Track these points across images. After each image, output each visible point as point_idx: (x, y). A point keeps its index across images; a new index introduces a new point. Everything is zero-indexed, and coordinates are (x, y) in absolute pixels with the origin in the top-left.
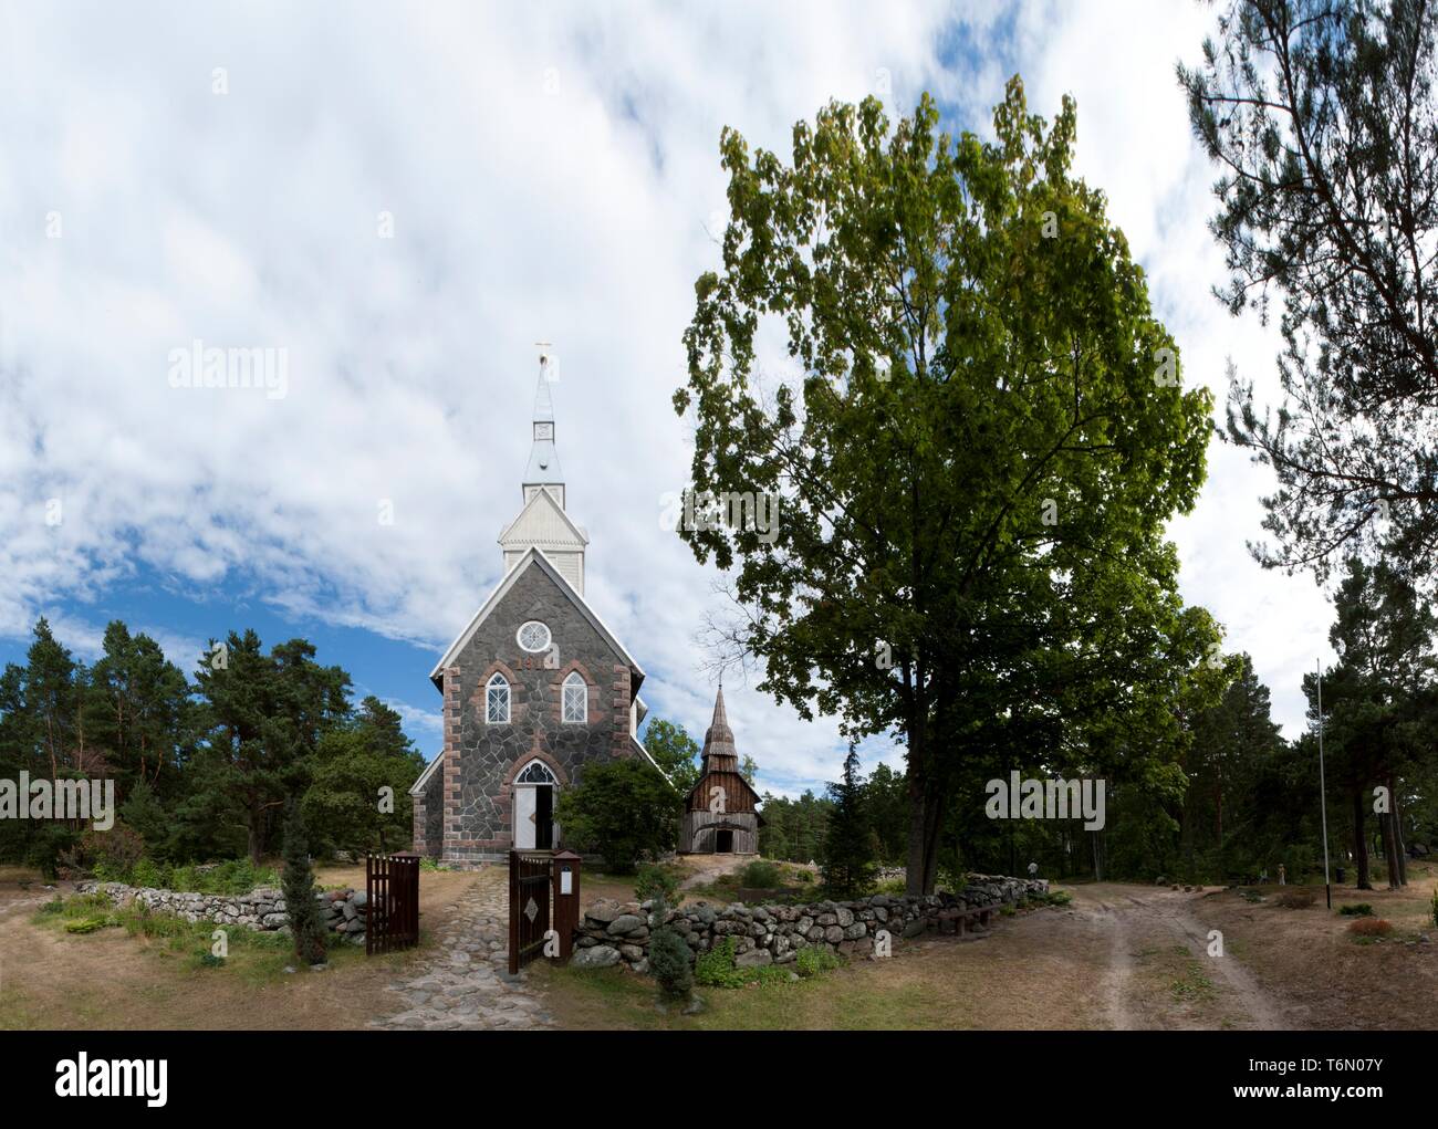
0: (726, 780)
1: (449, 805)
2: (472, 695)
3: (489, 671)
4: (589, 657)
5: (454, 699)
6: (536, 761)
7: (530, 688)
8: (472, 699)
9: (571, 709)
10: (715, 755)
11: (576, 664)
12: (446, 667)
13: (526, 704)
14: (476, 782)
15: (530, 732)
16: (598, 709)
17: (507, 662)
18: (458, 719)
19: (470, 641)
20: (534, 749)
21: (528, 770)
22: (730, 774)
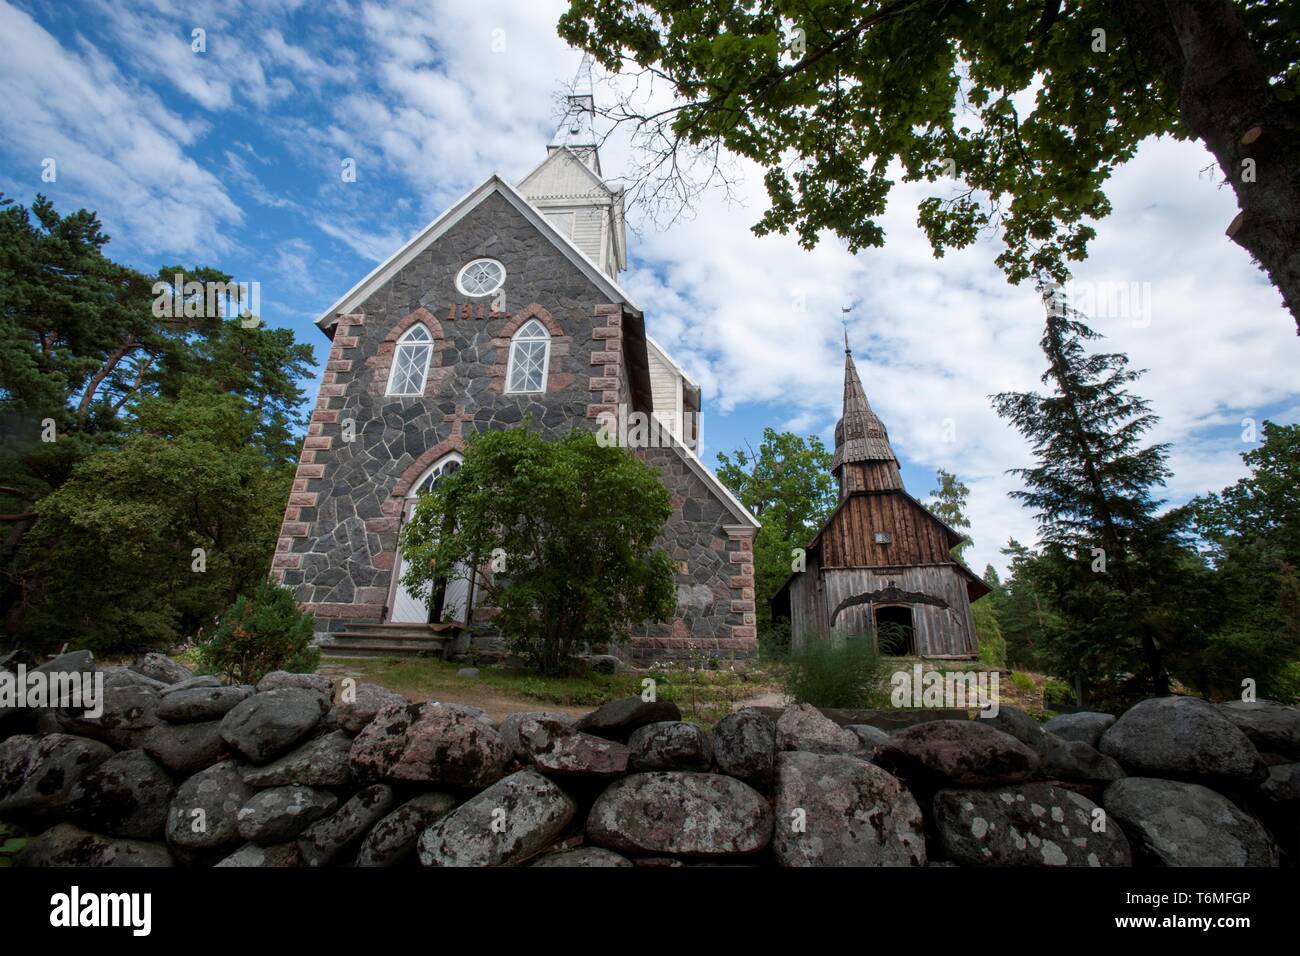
0: (880, 508)
1: (289, 532)
2: (374, 352)
3: (406, 320)
4: (558, 298)
5: (346, 357)
6: (453, 457)
7: (462, 344)
8: (372, 359)
9: (522, 374)
10: (854, 464)
11: (535, 308)
12: (346, 311)
13: (451, 369)
14: (346, 491)
15: (449, 409)
16: (565, 369)
17: (435, 309)
18: (343, 388)
19: (390, 282)
20: (451, 436)
21: (436, 472)
22: (888, 493)
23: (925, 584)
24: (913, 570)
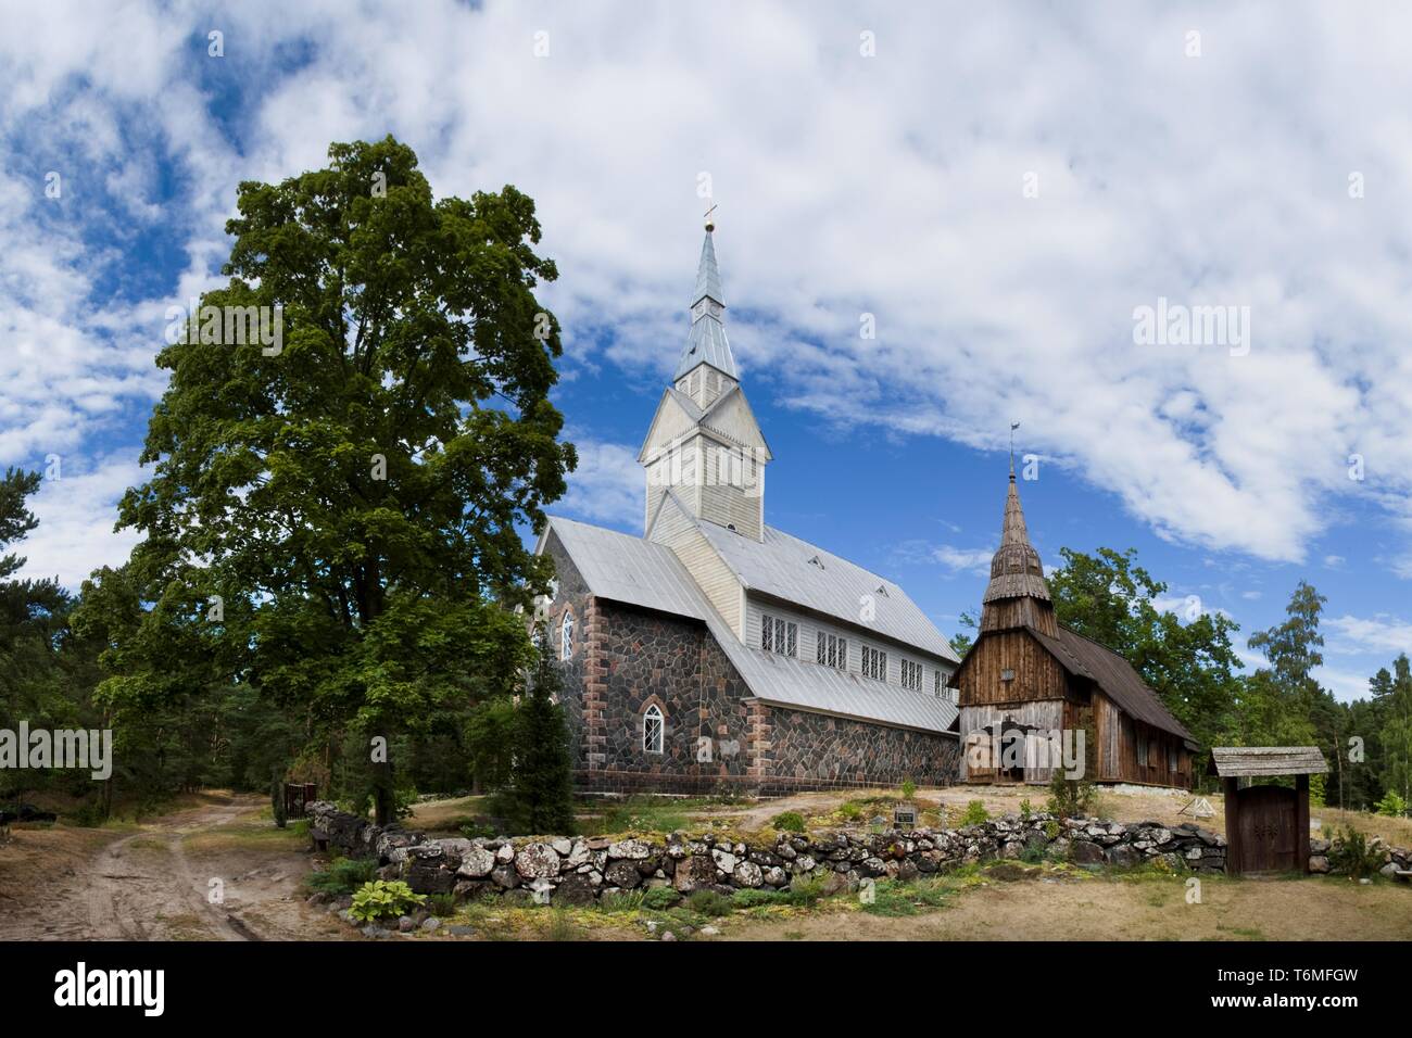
0: (1008, 644)
11: (566, 605)
16: (577, 640)
23: (1036, 717)
24: (1029, 704)
